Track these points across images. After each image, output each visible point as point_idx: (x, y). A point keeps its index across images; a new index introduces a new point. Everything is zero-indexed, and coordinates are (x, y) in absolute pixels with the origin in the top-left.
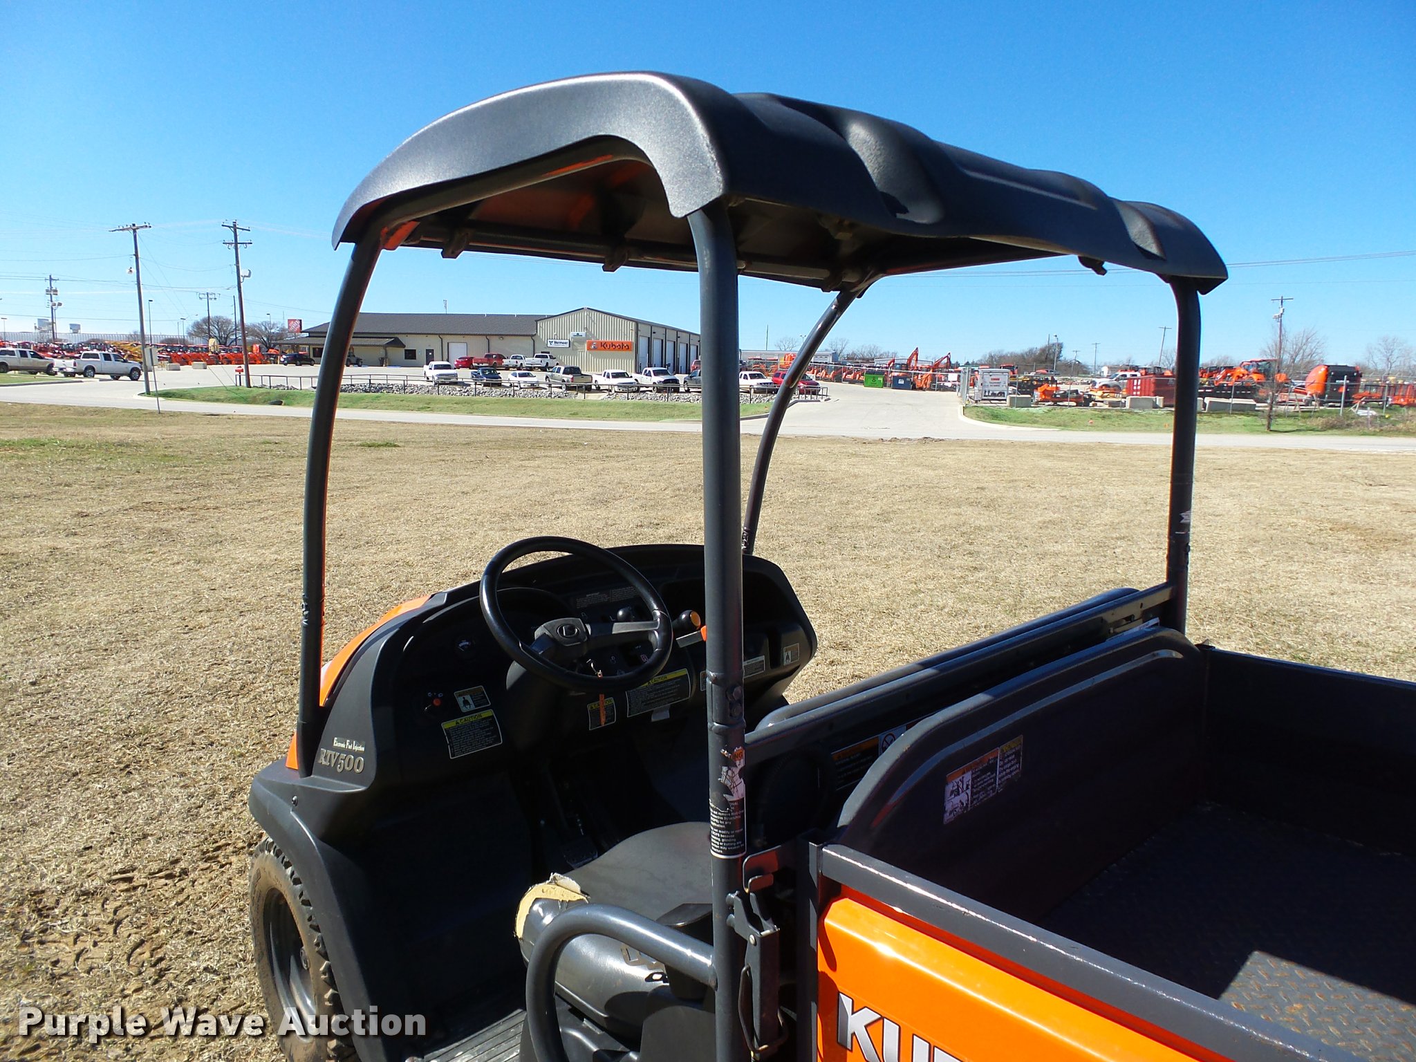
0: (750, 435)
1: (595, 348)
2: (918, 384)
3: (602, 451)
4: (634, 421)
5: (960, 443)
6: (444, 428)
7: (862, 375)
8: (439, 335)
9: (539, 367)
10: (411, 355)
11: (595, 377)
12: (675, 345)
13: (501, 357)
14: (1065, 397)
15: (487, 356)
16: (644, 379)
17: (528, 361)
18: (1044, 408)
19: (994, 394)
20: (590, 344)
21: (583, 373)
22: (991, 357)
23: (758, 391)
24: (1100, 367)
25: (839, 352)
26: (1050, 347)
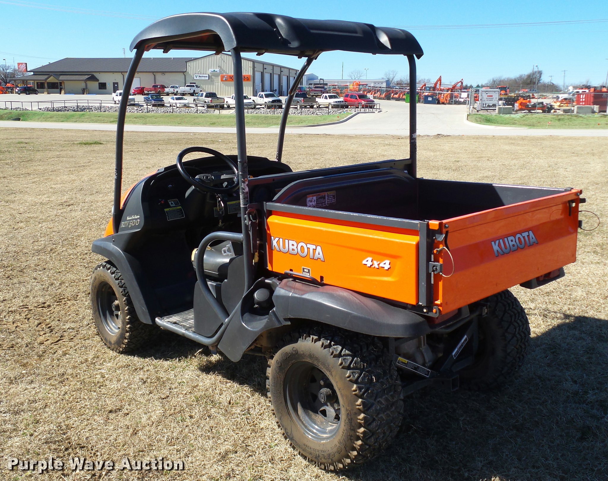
0: (326, 135)
1: (226, 80)
2: (441, 100)
3: (230, 145)
4: (252, 127)
5: (461, 137)
6: (130, 133)
7: (404, 95)
8: (122, 72)
9: (189, 93)
10: (103, 86)
11: (226, 99)
12: (280, 77)
13: (163, 87)
14: (534, 107)
15: (154, 86)
16: (258, 100)
17: (181, 89)
18: (520, 114)
19: (489, 106)
20: (222, 77)
21: (218, 96)
22: (494, 81)
23: (334, 107)
24: (568, 87)
25: (391, 79)
26: (534, 74)
